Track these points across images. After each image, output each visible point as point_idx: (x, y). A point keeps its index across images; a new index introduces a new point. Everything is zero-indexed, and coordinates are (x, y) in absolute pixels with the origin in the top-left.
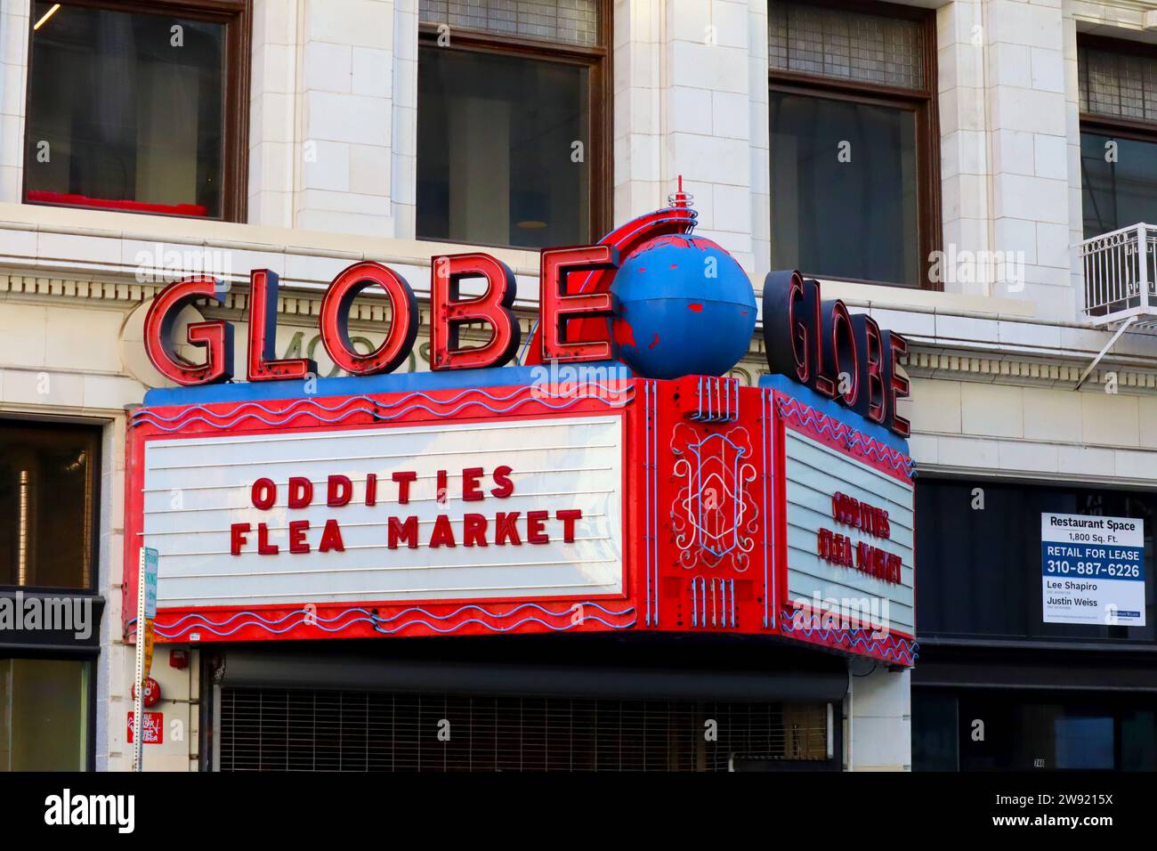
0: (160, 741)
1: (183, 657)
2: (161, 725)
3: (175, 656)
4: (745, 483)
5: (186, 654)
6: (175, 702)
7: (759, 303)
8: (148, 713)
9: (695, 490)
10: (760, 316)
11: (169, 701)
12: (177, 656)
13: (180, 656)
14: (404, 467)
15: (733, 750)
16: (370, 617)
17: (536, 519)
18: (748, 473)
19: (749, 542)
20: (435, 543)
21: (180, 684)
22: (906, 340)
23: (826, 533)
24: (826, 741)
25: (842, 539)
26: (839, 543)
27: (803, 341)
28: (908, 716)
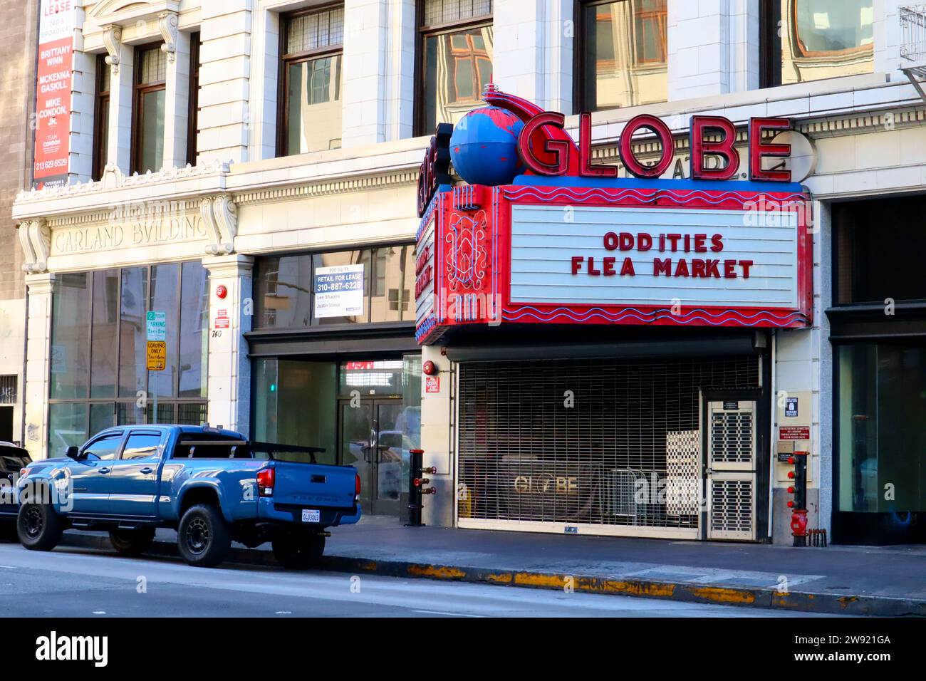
0: (439, 391)
2: (439, 383)
3: (442, 349)
6: (444, 372)
11: (441, 371)
12: (444, 349)
15: (701, 384)
21: (445, 363)
22: (789, 119)
23: (581, 259)
24: (758, 378)
25: (613, 260)
26: (608, 263)
27: (558, 152)
28: (818, 359)
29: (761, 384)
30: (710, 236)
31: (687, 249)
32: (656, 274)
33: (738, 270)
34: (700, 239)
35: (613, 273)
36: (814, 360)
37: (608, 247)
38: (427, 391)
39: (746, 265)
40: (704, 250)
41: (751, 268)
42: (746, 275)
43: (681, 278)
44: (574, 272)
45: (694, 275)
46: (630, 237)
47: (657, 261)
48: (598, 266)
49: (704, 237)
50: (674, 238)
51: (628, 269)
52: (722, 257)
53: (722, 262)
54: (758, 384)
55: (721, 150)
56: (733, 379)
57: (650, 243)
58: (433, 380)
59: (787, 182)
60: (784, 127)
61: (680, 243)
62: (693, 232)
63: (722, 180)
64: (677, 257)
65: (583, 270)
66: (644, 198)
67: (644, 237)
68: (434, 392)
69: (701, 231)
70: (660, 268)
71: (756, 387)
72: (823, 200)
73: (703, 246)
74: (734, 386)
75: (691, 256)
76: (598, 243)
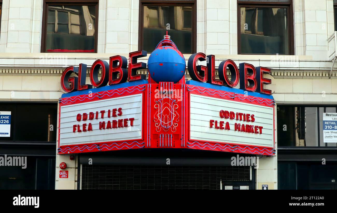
0: (67, 177)
1: (73, 157)
2: (68, 174)
4: (175, 109)
5: (74, 156)
6: (71, 168)
7: (187, 62)
9: (160, 112)
10: (187, 66)
11: (70, 168)
13: (72, 158)
14: (102, 110)
15: (221, 178)
16: (97, 147)
17: (126, 120)
18: (176, 106)
19: (176, 125)
20: (107, 128)
21: (72, 164)
22: (270, 69)
23: (213, 121)
24: (250, 176)
26: (222, 123)
27: (204, 71)
28: (276, 169)
29: (251, 179)
30: (251, 115)
31: (244, 120)
32: (236, 130)
33: (259, 130)
34: (248, 115)
35: (223, 128)
36: (275, 169)
37: (222, 117)
39: (261, 128)
40: (249, 121)
42: (261, 133)
43: (242, 132)
44: (211, 127)
45: (246, 132)
46: (227, 112)
47: (236, 124)
48: (218, 125)
49: (249, 115)
50: (241, 114)
51: (228, 128)
52: (254, 124)
53: (254, 127)
54: (250, 179)
55: (252, 79)
56: (237, 176)
57: (234, 116)
58: (64, 172)
59: (269, 95)
60: (269, 72)
61: (243, 116)
62: (246, 113)
63: (252, 91)
64: (242, 123)
65: (214, 126)
66: (231, 96)
67: (232, 113)
68: (65, 178)
69: (248, 113)
70: (237, 127)
71: (249, 180)
72: (277, 103)
73: (249, 119)
74: (238, 179)
75: (246, 123)
76: (218, 115)
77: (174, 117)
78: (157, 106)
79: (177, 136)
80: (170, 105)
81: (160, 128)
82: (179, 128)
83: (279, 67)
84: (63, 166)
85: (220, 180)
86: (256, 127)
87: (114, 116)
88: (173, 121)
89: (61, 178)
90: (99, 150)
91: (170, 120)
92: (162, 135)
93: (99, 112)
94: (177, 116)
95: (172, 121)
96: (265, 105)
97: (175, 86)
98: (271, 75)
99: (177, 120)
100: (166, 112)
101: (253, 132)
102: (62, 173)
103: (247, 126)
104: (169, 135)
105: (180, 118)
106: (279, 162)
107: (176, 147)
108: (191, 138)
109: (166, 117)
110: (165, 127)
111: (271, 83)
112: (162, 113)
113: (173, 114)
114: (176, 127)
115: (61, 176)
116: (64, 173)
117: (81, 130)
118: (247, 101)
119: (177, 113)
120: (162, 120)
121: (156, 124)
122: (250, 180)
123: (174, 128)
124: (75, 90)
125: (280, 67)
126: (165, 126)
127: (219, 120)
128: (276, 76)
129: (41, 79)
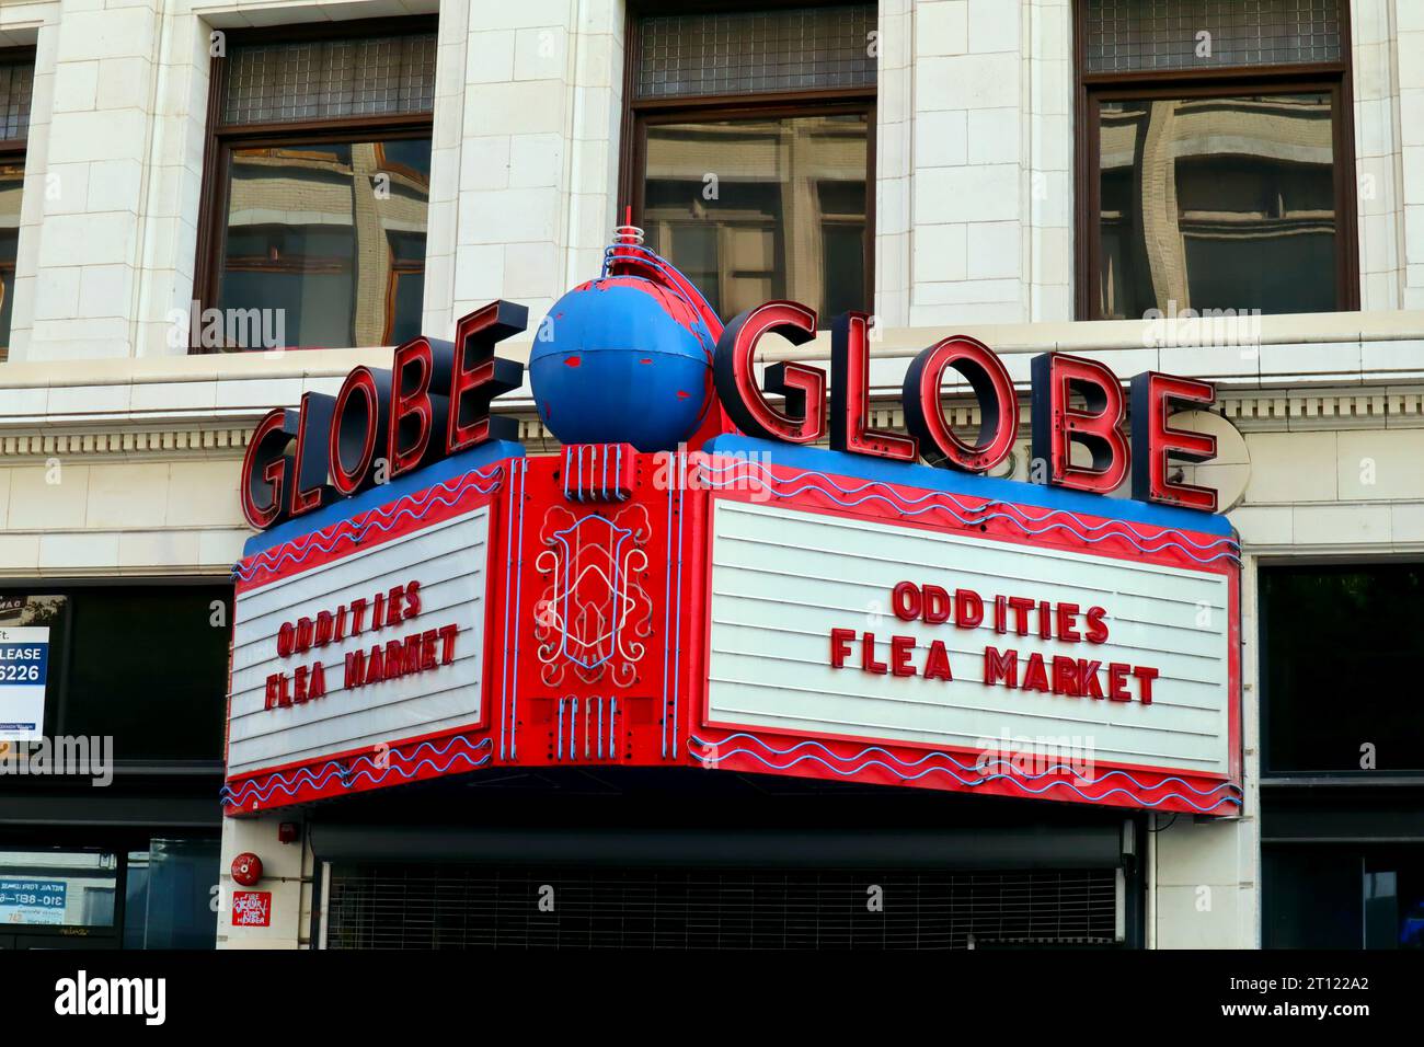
0: (267, 923)
1: (292, 830)
2: (269, 906)
3: (283, 830)
4: (630, 572)
5: (296, 826)
6: (284, 880)
8: (255, 893)
9: (561, 590)
11: (277, 879)
12: (288, 829)
14: (358, 595)
15: (975, 930)
16: (339, 770)
17: (431, 636)
19: (638, 650)
20: (371, 679)
21: (285, 860)
22: (1213, 384)
23: (850, 635)
24: (1114, 919)
25: (911, 643)
26: (901, 647)
27: (804, 391)
28: (1250, 884)
29: (1120, 932)
30: (1084, 610)
31: (1044, 634)
32: (988, 681)
33: (1132, 686)
34: (1067, 612)
35: (912, 672)
36: (1245, 885)
37: (901, 615)
38: (235, 923)
39: (1147, 676)
40: (1075, 638)
41: (1156, 685)
42: (1146, 699)
43: (1032, 694)
44: (837, 662)
45: (1056, 692)
46: (940, 594)
47: (990, 654)
48: (882, 655)
49: (1075, 609)
50: (1022, 606)
51: (939, 666)
52: (1104, 656)
53: (1104, 666)
54: (1114, 932)
55: (1098, 430)
56: (1050, 920)
57: (979, 612)
58: (253, 897)
59: (1208, 513)
60: (1202, 399)
61: (1033, 618)
62: (1055, 598)
63: (1099, 494)
64: (1026, 648)
65: (854, 659)
66: (964, 514)
67: (968, 599)
68: (255, 925)
69: (1069, 598)
70: (997, 668)
71: (1110, 941)
72: (1259, 557)
73: (1072, 629)
74: (1054, 935)
75: (1051, 650)
76: (883, 604)
77: (625, 613)
78: (547, 562)
79: (641, 708)
80: (610, 556)
81: (559, 670)
82: (651, 665)
83: (1259, 375)
84: (244, 869)
85: (965, 937)
86: (1117, 672)
87: (395, 621)
88: (622, 630)
89: (240, 924)
90: (348, 785)
91: (608, 629)
92: (568, 703)
93: (348, 607)
94: (641, 604)
95: (616, 634)
96: (1177, 561)
97: (640, 462)
98: (1222, 413)
99: (642, 629)
100: (593, 589)
101: (1097, 695)
102: (242, 904)
103: (1059, 663)
104: (600, 699)
105: (658, 620)
106: (1267, 851)
107: (636, 762)
108: (713, 717)
109: (591, 612)
110: (584, 664)
111: (1215, 455)
112: (571, 597)
113: (620, 600)
114: (635, 663)
115: (241, 915)
116: (254, 902)
117: (289, 698)
118: (1062, 538)
119: (641, 590)
120: (571, 630)
121: (543, 651)
122: (1117, 939)
123: (625, 664)
124: (285, 518)
125: (1262, 372)
126: (585, 658)
127: (886, 629)
128: (1247, 418)
129: (169, 477)
